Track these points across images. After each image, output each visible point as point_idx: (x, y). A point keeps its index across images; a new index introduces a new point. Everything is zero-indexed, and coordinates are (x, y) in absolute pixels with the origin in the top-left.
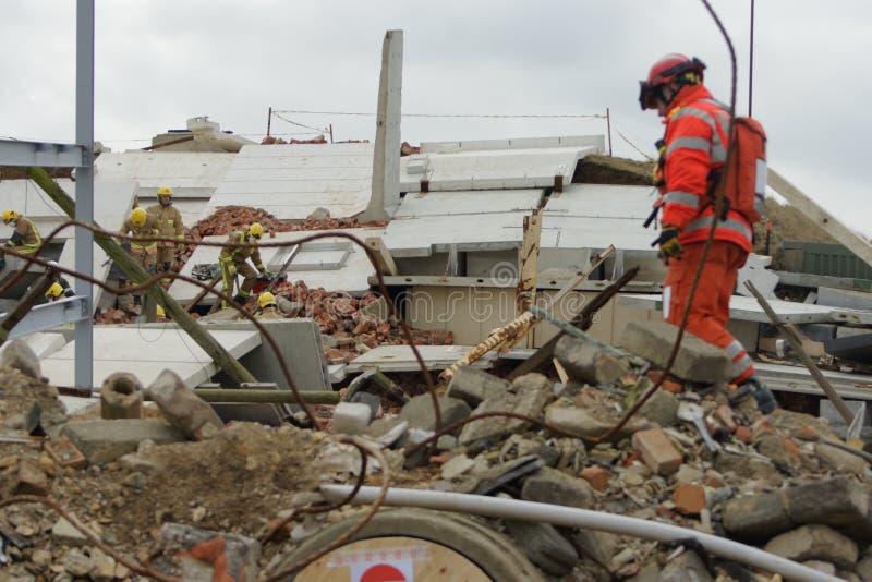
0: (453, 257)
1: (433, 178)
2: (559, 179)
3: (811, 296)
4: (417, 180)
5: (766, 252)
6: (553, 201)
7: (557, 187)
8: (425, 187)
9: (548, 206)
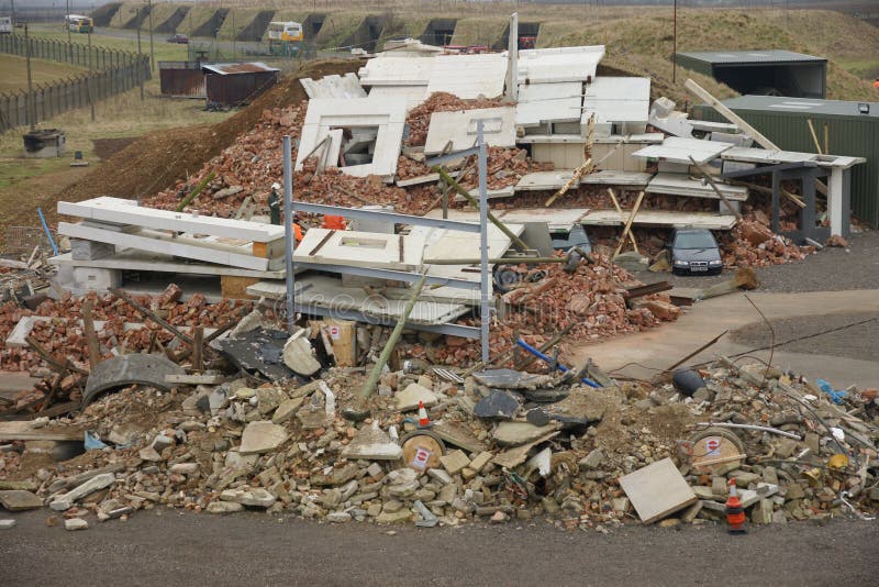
0: (550, 125)
1: (531, 78)
2: (589, 78)
3: (708, 136)
4: (523, 78)
5: (685, 111)
6: (589, 89)
7: (588, 81)
8: (528, 82)
9: (587, 92)
